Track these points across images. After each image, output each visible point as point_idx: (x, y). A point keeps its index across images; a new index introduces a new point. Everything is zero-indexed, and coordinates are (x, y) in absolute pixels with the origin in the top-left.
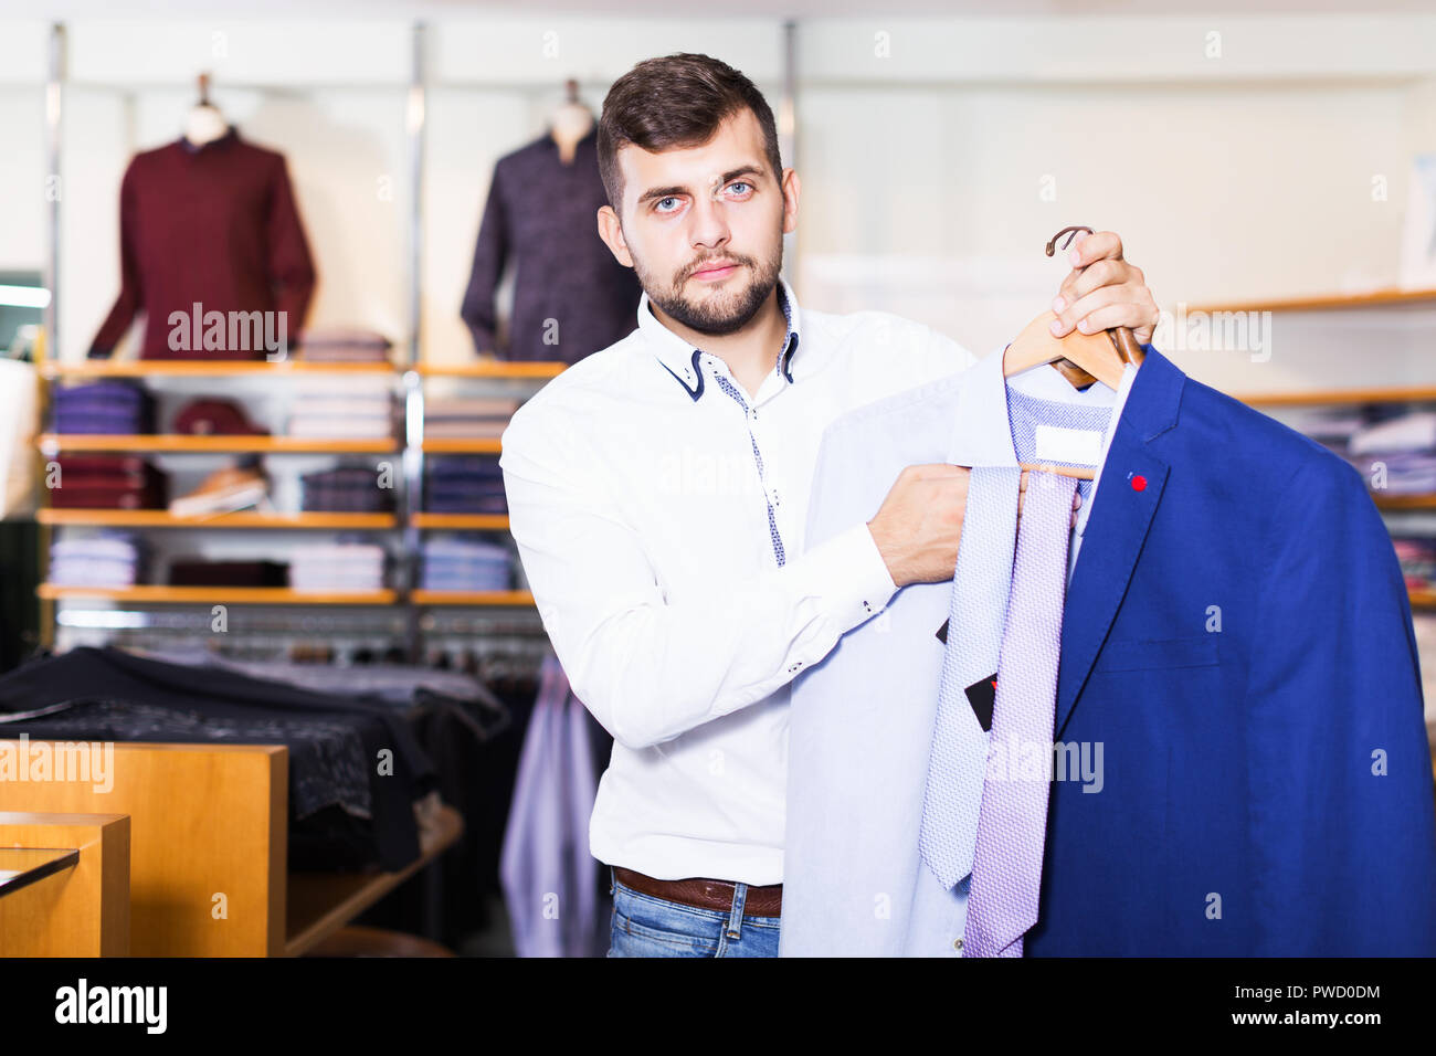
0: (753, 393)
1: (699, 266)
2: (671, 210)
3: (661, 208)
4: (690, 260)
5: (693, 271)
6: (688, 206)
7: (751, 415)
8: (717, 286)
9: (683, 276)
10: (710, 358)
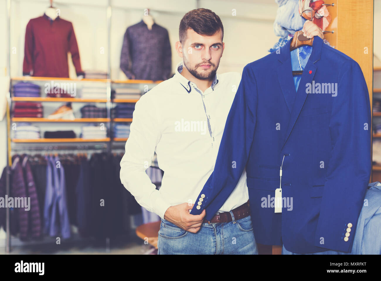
0: (204, 92)
1: (203, 64)
2: (197, 48)
3: (196, 47)
4: (201, 62)
5: (201, 65)
6: (203, 48)
7: (203, 97)
8: (205, 70)
9: (198, 66)
10: (193, 83)
